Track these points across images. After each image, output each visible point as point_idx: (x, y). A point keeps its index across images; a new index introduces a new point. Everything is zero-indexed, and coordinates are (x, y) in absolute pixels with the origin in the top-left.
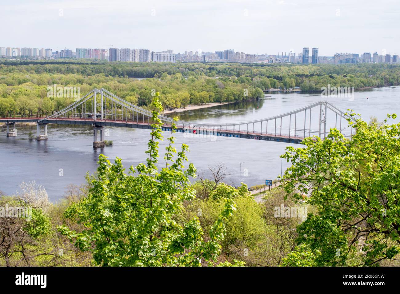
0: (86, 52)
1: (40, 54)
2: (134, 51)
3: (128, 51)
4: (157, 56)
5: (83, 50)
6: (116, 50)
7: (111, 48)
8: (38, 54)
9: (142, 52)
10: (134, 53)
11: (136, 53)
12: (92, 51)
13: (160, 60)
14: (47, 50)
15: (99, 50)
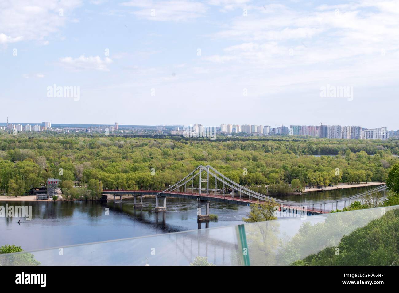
0: (300, 129)
1: (258, 131)
2: (345, 128)
3: (339, 128)
4: (369, 133)
5: (297, 127)
6: (326, 127)
7: (321, 125)
8: (256, 131)
9: (354, 129)
10: (345, 130)
11: (348, 130)
12: (306, 128)
13: (372, 137)
14: (265, 127)
15: (312, 126)
